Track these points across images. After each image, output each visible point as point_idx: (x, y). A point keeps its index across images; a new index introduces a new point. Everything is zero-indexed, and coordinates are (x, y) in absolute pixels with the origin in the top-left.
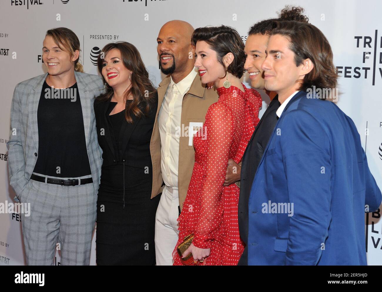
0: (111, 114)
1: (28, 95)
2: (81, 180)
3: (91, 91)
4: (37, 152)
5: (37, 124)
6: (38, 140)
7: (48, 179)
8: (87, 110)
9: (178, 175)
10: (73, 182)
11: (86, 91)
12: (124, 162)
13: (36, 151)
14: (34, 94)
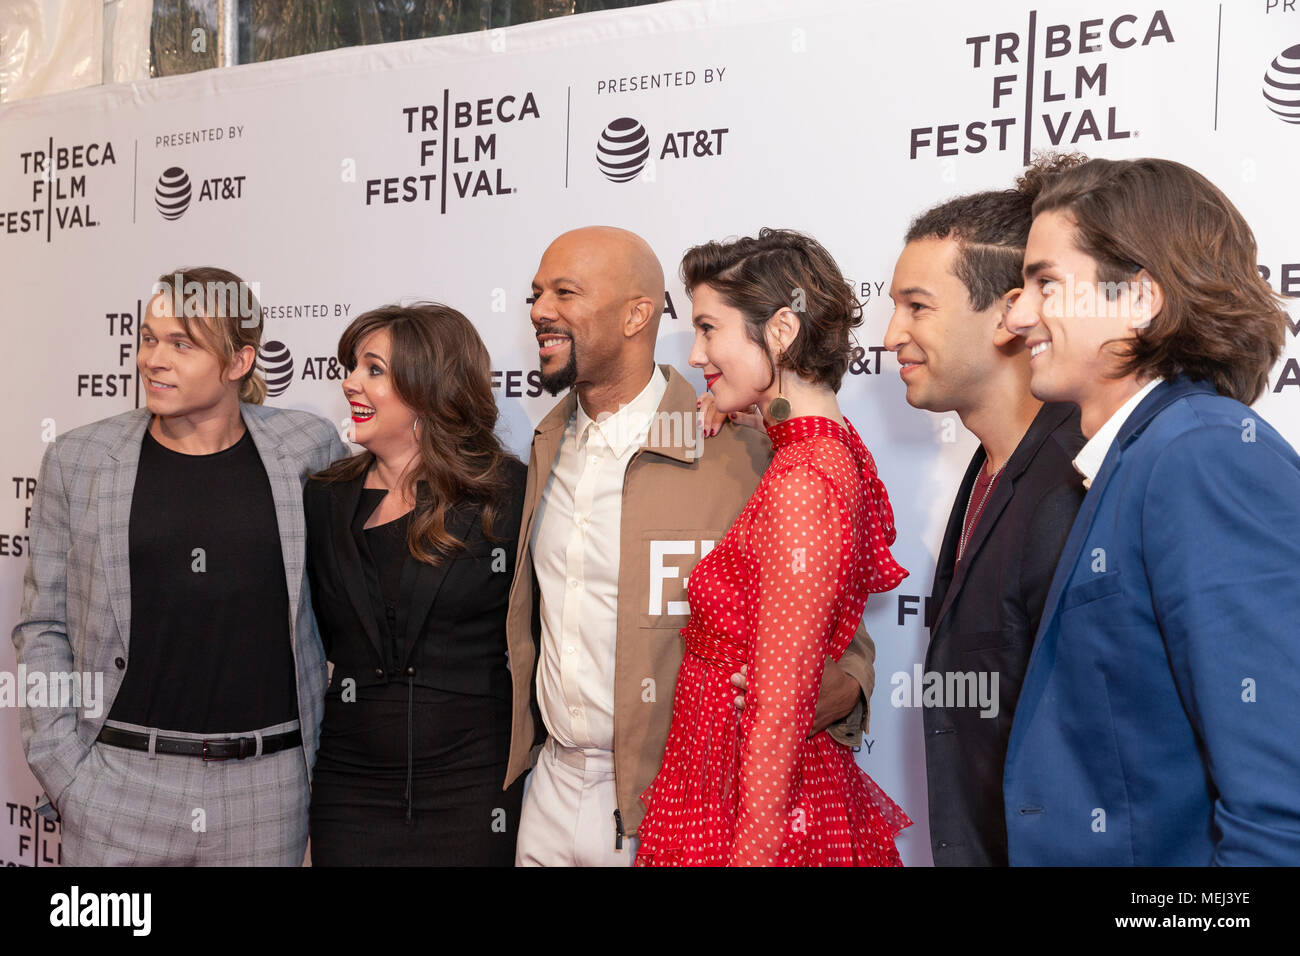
0: (368, 525)
1: (95, 473)
2: (265, 739)
3: (297, 456)
4: (125, 657)
5: (127, 567)
6: (129, 618)
7: (159, 740)
8: (294, 513)
9: (612, 713)
10: (239, 745)
11: (283, 457)
12: (409, 674)
13: (122, 652)
14: (115, 469)
